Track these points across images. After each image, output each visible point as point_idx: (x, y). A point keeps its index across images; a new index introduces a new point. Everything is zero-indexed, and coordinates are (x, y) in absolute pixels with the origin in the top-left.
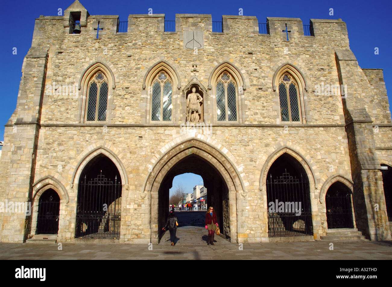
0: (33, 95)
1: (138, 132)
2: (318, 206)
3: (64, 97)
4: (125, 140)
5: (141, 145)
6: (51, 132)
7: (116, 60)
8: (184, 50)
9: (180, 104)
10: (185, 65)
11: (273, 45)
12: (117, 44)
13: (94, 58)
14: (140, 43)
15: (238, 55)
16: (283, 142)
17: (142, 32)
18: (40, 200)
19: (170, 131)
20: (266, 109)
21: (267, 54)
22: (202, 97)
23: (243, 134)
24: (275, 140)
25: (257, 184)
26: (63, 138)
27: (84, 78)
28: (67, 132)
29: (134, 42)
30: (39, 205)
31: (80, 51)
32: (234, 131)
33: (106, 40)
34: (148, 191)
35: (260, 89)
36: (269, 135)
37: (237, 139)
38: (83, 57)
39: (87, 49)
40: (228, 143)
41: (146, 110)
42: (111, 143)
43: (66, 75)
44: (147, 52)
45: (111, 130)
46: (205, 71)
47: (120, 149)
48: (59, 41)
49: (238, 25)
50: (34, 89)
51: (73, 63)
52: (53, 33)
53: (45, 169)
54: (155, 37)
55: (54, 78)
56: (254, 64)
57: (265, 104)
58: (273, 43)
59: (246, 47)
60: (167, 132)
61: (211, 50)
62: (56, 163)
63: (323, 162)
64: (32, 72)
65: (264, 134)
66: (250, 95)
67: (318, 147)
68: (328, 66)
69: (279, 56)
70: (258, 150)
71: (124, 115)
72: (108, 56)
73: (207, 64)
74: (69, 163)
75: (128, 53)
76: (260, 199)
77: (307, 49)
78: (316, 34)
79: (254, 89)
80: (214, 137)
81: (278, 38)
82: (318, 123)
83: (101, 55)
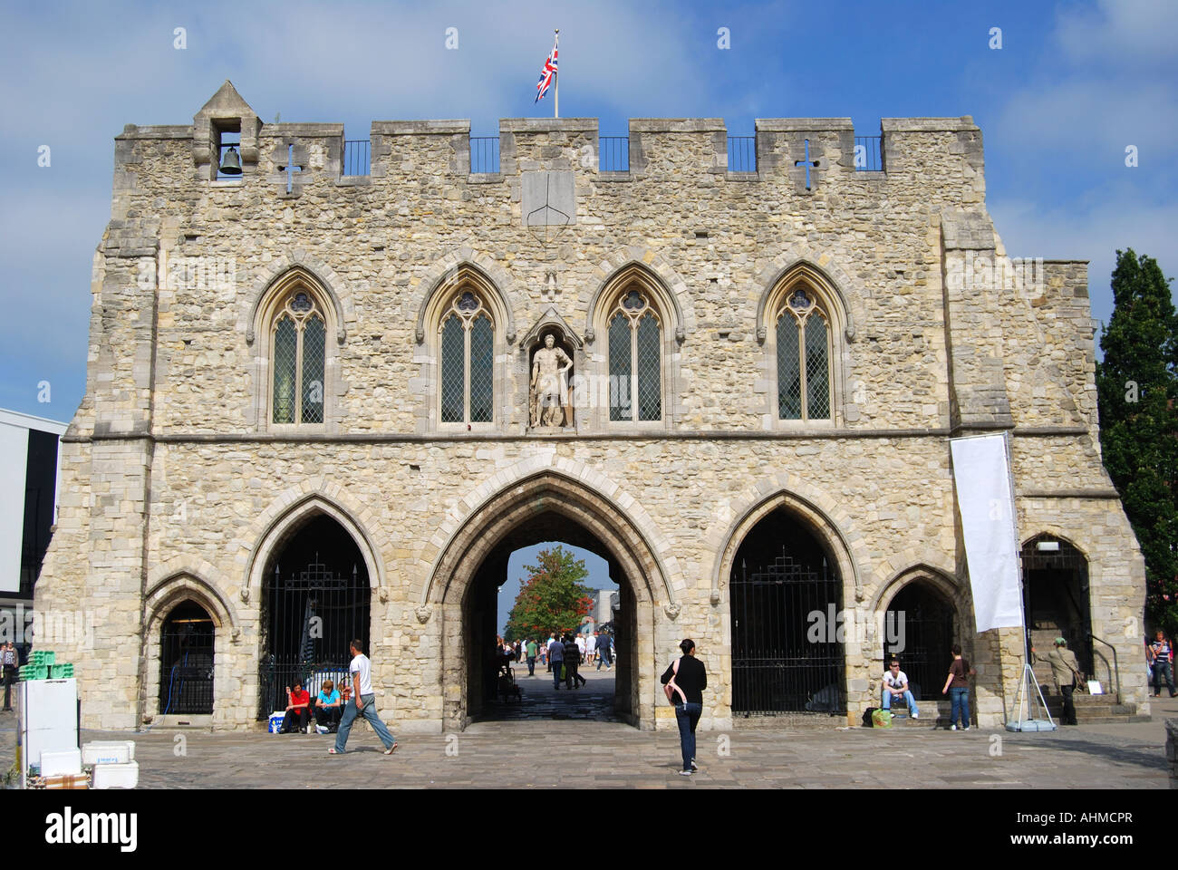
0: (130, 360)
1: (407, 454)
3: (211, 363)
4: (376, 475)
5: (417, 487)
6: (182, 456)
7: (343, 258)
8: (524, 228)
9: (514, 379)
10: (527, 271)
11: (766, 206)
12: (344, 212)
13: (284, 252)
14: (406, 211)
15: (669, 241)
16: (778, 477)
17: (409, 177)
18: (163, 628)
19: (489, 453)
20: (738, 391)
21: (747, 234)
23: (674, 456)
24: (756, 471)
25: (706, 584)
26: (217, 472)
27: (260, 308)
28: (226, 456)
29: (388, 206)
30: (162, 643)
31: (246, 232)
32: (652, 449)
33: (314, 199)
34: (436, 603)
35: (724, 335)
36: (743, 458)
37: (657, 470)
38: (254, 249)
39: (264, 226)
40: (633, 481)
41: (428, 398)
42: (339, 483)
43: (211, 301)
44: (423, 235)
45: (338, 450)
46: (579, 289)
47: (365, 498)
48: (184, 204)
49: (670, 150)
50: (133, 342)
52: (165, 180)
53: (175, 552)
54: (446, 193)
55: (181, 309)
56: (710, 266)
57: (735, 377)
58: (767, 200)
59: (691, 215)
60: (481, 454)
61: (597, 228)
62: (198, 535)
63: (883, 529)
64: (124, 297)
65: (729, 456)
66: (695, 352)
67: (872, 489)
68: (918, 263)
69: (779, 240)
70: (711, 498)
71: (369, 411)
72: (323, 245)
73: (584, 269)
74: (235, 536)
75: (374, 240)
76: (713, 621)
77: (862, 216)
78: (892, 167)
79: (706, 334)
80: (599, 465)
81: (779, 186)
82: (879, 425)
83: (303, 244)
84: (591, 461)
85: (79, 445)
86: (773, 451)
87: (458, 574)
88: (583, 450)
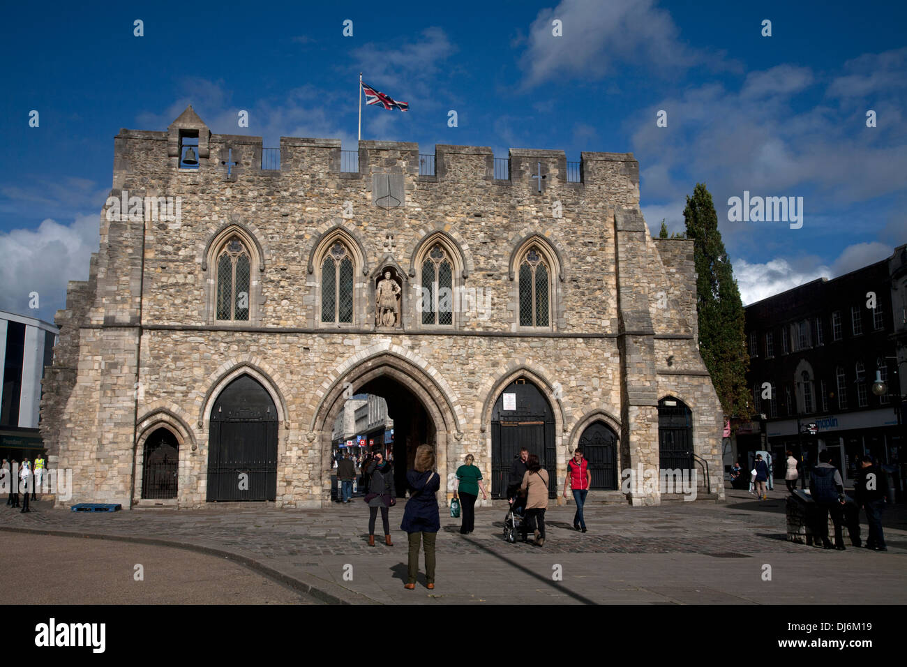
0: (127, 278)
2: (566, 456)
3: (179, 281)
4: (283, 353)
5: (308, 361)
6: (160, 339)
7: (263, 221)
8: (374, 208)
9: (366, 297)
10: (375, 234)
11: (516, 201)
12: (264, 192)
13: (226, 215)
14: (302, 194)
15: (459, 219)
16: (520, 359)
17: (304, 173)
18: (145, 445)
19: (351, 341)
20: (497, 308)
21: (504, 217)
22: (400, 286)
23: (460, 346)
24: (507, 355)
25: (478, 421)
26: (182, 348)
27: (210, 249)
28: (188, 339)
29: (291, 190)
30: (144, 454)
31: (201, 201)
32: (447, 342)
33: (244, 183)
34: (319, 430)
35: (489, 275)
36: (500, 348)
37: (450, 354)
38: (207, 212)
39: (213, 198)
40: (437, 360)
41: (314, 307)
42: (260, 357)
43: (179, 242)
44: (312, 209)
45: (259, 337)
46: (406, 245)
47: (276, 367)
48: (161, 181)
49: (460, 165)
50: (129, 267)
51: (189, 223)
52: (148, 166)
53: (155, 398)
54: (327, 183)
55: (159, 247)
56: (482, 234)
57: (496, 300)
58: (516, 197)
59: (472, 204)
60: (347, 342)
61: (416, 209)
62: (171, 388)
63: (579, 391)
64: (123, 239)
65: (492, 347)
66: (473, 285)
67: (573, 368)
68: (601, 237)
69: (523, 221)
70: (481, 371)
71: (279, 314)
72: (250, 212)
73: (409, 234)
74: (194, 388)
75: (283, 210)
76: (481, 443)
77: (570, 209)
78: (587, 181)
79: (479, 275)
80: (416, 351)
81: (523, 189)
82: (576, 331)
83: (237, 210)
84: (412, 348)
85: (92, 330)
86: (517, 344)
87: (331, 413)
88: (407, 341)
